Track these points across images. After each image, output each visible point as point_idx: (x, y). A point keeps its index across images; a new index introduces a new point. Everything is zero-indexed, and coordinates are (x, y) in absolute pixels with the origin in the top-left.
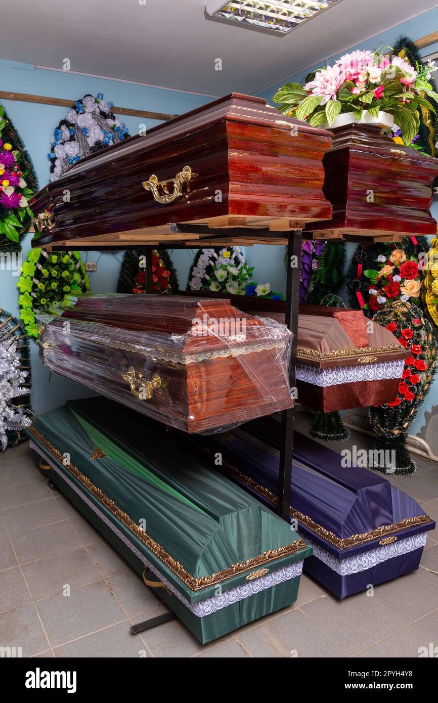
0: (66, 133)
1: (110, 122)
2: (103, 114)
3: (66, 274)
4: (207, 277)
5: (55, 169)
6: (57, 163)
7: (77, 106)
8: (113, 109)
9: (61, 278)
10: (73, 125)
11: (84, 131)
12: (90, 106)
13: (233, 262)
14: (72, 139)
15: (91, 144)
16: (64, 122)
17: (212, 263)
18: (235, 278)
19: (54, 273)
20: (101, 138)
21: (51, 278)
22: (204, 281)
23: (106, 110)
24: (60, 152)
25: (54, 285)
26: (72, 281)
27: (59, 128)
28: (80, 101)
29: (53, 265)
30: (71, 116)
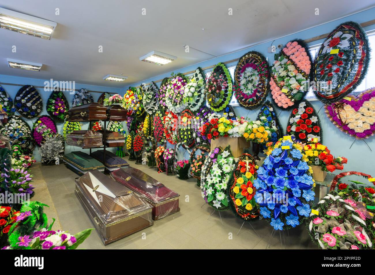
0: (76, 96)
1: (87, 94)
2: (86, 93)
3: (74, 126)
4: (111, 127)
5: (74, 104)
6: (74, 103)
9: (73, 127)
10: (78, 95)
11: (81, 96)
12: (82, 91)
13: (118, 124)
14: (78, 98)
17: (112, 124)
18: (117, 127)
19: (72, 126)
21: (71, 127)
22: (110, 128)
23: (86, 92)
24: (75, 100)
25: (72, 129)
26: (76, 128)
27: (75, 95)
28: (80, 90)
29: (72, 124)
30: (78, 93)
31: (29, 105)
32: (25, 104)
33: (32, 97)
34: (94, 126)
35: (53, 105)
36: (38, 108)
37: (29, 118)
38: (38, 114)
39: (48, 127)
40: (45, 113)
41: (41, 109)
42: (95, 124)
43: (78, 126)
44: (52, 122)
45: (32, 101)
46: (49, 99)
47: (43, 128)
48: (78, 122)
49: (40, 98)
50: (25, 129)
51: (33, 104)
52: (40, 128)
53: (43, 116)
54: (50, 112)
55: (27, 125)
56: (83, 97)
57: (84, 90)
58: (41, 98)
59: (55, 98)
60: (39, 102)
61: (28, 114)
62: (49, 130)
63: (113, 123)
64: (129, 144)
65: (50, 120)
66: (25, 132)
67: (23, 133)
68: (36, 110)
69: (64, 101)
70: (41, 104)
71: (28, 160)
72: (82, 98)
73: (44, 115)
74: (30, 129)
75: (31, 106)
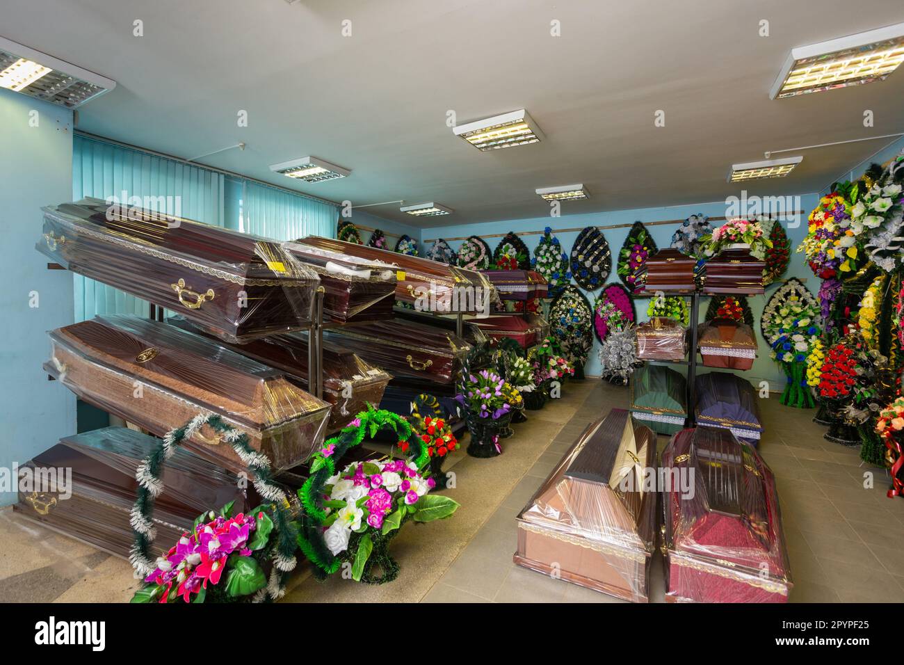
2: (700, 224)
7: (686, 223)
8: (708, 219)
11: (687, 235)
14: (681, 239)
15: (690, 241)
16: (678, 232)
20: (696, 237)
23: (703, 221)
28: (688, 220)
31: (588, 264)
32: (583, 263)
33: (595, 247)
34: (720, 308)
35: (628, 261)
36: (602, 269)
37: (589, 290)
38: (604, 280)
39: (617, 308)
40: (614, 278)
41: (609, 270)
42: (724, 304)
43: (680, 306)
44: (626, 296)
45: (592, 258)
46: (623, 248)
47: (608, 308)
48: (680, 298)
49: (607, 248)
50: (581, 310)
51: (594, 262)
52: (604, 308)
53: (613, 285)
54: (622, 277)
55: (586, 302)
56: (692, 236)
57: (696, 217)
58: (608, 250)
59: (633, 246)
60: (603, 258)
61: (588, 282)
62: (619, 313)
63: (781, 302)
64: (814, 369)
65: (623, 292)
66: (581, 316)
67: (579, 316)
68: (599, 273)
69: (649, 251)
70: (609, 260)
71: (562, 367)
72: (690, 240)
73: (612, 282)
74: (591, 311)
75: (591, 267)
